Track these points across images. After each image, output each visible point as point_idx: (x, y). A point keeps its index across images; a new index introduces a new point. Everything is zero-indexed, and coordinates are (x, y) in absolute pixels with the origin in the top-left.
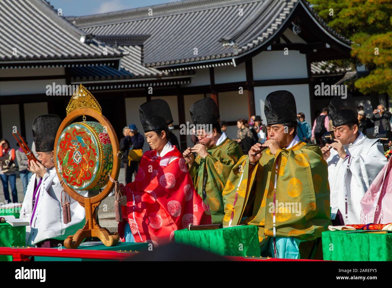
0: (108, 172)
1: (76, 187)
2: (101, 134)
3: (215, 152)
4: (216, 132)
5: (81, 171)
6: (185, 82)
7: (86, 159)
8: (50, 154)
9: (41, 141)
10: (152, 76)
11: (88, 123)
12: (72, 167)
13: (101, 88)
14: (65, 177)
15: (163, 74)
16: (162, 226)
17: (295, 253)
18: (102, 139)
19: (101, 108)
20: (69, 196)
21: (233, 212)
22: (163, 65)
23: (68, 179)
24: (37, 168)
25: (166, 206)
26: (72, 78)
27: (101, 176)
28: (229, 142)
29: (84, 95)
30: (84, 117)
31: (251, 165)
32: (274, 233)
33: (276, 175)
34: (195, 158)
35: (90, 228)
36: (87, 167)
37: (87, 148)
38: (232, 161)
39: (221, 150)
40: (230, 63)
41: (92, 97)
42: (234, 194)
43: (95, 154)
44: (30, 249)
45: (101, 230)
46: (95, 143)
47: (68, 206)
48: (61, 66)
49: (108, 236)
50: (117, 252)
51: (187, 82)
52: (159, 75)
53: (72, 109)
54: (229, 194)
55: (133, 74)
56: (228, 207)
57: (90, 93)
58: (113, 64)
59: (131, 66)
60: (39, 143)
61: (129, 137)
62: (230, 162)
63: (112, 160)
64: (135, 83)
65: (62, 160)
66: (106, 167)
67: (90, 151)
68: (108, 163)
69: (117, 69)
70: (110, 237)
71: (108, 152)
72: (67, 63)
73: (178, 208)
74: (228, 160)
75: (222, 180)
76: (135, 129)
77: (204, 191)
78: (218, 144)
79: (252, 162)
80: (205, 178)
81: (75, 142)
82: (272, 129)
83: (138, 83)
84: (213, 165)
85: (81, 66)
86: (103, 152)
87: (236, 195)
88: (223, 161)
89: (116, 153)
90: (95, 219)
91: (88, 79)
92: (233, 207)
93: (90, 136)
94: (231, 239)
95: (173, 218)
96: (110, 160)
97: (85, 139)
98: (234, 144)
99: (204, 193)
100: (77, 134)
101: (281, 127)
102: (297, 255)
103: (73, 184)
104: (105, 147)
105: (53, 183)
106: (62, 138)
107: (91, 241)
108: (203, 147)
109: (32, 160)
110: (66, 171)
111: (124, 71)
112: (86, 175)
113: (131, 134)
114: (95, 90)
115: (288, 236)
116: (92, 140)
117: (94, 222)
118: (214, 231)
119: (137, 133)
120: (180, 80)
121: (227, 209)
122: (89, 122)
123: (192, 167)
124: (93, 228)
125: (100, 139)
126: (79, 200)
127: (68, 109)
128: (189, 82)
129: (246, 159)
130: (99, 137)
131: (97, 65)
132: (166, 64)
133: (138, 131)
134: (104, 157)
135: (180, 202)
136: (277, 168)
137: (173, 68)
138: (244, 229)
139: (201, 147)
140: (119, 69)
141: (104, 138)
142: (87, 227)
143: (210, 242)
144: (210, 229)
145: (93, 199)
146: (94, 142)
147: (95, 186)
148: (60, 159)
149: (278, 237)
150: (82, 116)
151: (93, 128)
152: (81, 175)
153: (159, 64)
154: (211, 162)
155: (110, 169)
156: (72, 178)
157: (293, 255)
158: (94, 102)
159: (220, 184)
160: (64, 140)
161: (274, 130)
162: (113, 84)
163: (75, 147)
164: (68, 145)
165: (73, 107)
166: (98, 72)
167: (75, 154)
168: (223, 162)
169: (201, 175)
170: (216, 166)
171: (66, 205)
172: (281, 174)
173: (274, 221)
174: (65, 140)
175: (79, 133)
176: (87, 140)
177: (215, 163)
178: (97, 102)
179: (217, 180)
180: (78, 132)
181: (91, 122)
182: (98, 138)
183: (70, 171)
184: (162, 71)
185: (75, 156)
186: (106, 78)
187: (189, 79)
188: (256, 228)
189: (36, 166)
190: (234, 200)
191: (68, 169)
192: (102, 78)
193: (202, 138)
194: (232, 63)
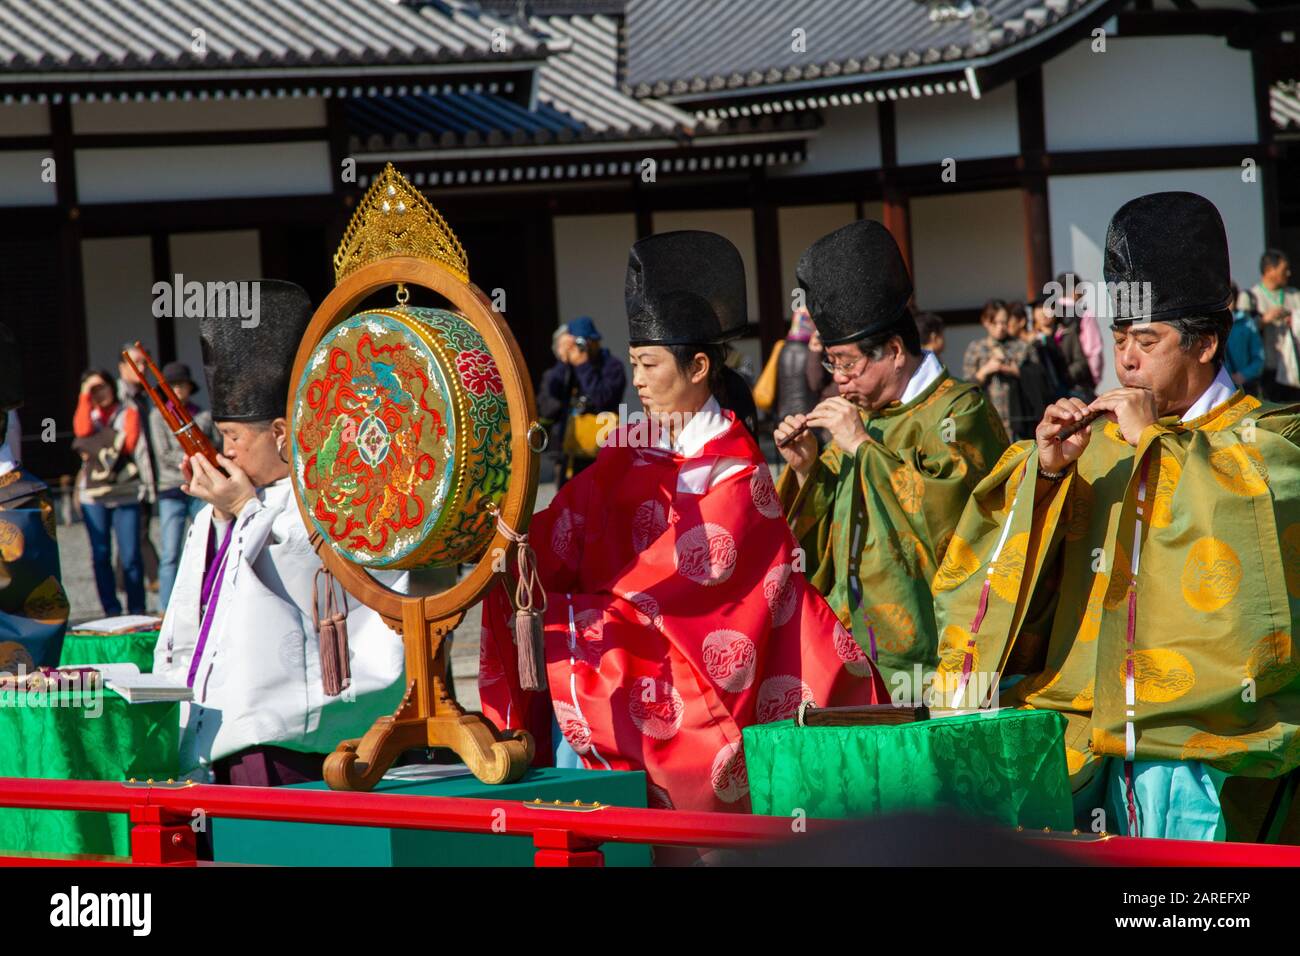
0: (488, 498)
1: (363, 556)
2: (465, 356)
3: (897, 430)
4: (900, 351)
5: (387, 493)
6: (784, 158)
7: (407, 449)
8: (267, 429)
9: (232, 383)
10: (657, 132)
11: (417, 315)
12: (353, 478)
13: (462, 177)
14: (323, 515)
15: (701, 125)
16: (684, 725)
17: (1205, 817)
18: (467, 376)
19: (464, 256)
20: (344, 588)
21: (969, 658)
22: (699, 92)
23: (336, 525)
24: (218, 483)
25: (697, 652)
26: (354, 141)
27: (462, 514)
28: (951, 390)
29: (402, 206)
30: (400, 290)
31: (1047, 478)
32: (1130, 744)
33: (1139, 524)
34: (821, 451)
35: (422, 713)
36: (410, 481)
37: (411, 406)
38: (958, 462)
39: (919, 420)
40: (957, 86)
41: (432, 215)
42: (976, 591)
43: (442, 431)
44: (194, 787)
45: (464, 723)
46: (442, 388)
47: (339, 629)
48: (312, 93)
49: (490, 745)
50: (527, 805)
51: (790, 157)
52: (686, 131)
53: (355, 258)
54: (958, 587)
55: (584, 124)
56: (951, 639)
57: (424, 200)
58: (509, 87)
59: (577, 95)
60: (225, 387)
61: (570, 366)
62: (950, 466)
63: (503, 456)
64: (592, 159)
65: (313, 453)
66: (479, 483)
67: (422, 419)
68: (488, 466)
69: (525, 104)
70: (499, 749)
71: (490, 424)
72: (335, 83)
73: (744, 657)
74: (942, 462)
75: (923, 536)
76: (593, 336)
77: (853, 579)
78: (907, 398)
79: (1048, 469)
80: (858, 528)
81: (367, 384)
82: (1130, 340)
83: (605, 158)
84: (888, 481)
85: (388, 92)
86: (470, 423)
87: (983, 592)
88: (926, 463)
89: (521, 429)
90: (441, 681)
91: (412, 144)
92: (971, 637)
93: (423, 362)
94: (961, 763)
95: (724, 695)
96: (497, 456)
97: (404, 374)
98: (968, 399)
99: (855, 585)
100: (376, 352)
101: (1166, 334)
102: (1213, 823)
103: (351, 546)
104: (478, 406)
105: (272, 539)
106: (314, 367)
107: (425, 761)
108: (851, 409)
109: (198, 454)
110: (326, 493)
111: (549, 111)
112: (404, 511)
113: (577, 357)
114: (441, 184)
115: (1183, 757)
116: (431, 376)
117: (439, 692)
118: (897, 729)
119: (601, 351)
120: (764, 148)
121: (946, 645)
122: (420, 310)
123: (810, 486)
124: (432, 713)
125: (462, 375)
126: (383, 605)
127: (342, 260)
128: (797, 157)
129: (1025, 458)
130: (459, 365)
131: (447, 90)
132: (712, 86)
133: (604, 344)
134: (476, 444)
135: (750, 636)
136: (1142, 496)
137: (739, 102)
138: (1011, 725)
139: (847, 410)
140: (533, 107)
141: (474, 372)
142: (410, 710)
143: (881, 770)
144: (879, 722)
145: (432, 601)
146: (436, 385)
147: (436, 553)
148: (307, 449)
149: (1145, 760)
150: (394, 288)
151: (435, 332)
152: (384, 511)
153: (683, 86)
154: (880, 468)
155: (495, 488)
156: (350, 519)
157: (1198, 822)
158: (439, 234)
159: (916, 552)
160: (322, 376)
161: (1138, 346)
162: (510, 163)
163: (365, 405)
164: (339, 393)
165: (358, 252)
166: (452, 116)
167: (367, 431)
168: (923, 468)
169: (843, 515)
170: (900, 483)
171: (333, 624)
172: (1158, 522)
173: (1130, 700)
174: (329, 374)
175: (382, 350)
176: (411, 377)
177: (894, 470)
178: (450, 232)
179: (904, 535)
180: (378, 348)
181: (429, 311)
182: (455, 371)
183: (343, 494)
184: (694, 114)
185: (364, 437)
186: (483, 141)
187: (800, 146)
188: (1057, 719)
189: (214, 474)
190: (975, 610)
191: (337, 488)
192: (468, 142)
193: (850, 378)
194: (963, 86)
